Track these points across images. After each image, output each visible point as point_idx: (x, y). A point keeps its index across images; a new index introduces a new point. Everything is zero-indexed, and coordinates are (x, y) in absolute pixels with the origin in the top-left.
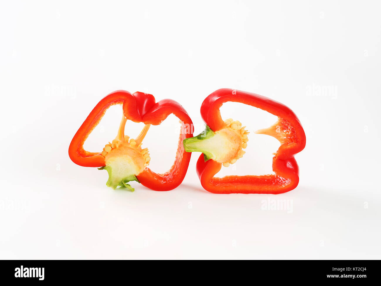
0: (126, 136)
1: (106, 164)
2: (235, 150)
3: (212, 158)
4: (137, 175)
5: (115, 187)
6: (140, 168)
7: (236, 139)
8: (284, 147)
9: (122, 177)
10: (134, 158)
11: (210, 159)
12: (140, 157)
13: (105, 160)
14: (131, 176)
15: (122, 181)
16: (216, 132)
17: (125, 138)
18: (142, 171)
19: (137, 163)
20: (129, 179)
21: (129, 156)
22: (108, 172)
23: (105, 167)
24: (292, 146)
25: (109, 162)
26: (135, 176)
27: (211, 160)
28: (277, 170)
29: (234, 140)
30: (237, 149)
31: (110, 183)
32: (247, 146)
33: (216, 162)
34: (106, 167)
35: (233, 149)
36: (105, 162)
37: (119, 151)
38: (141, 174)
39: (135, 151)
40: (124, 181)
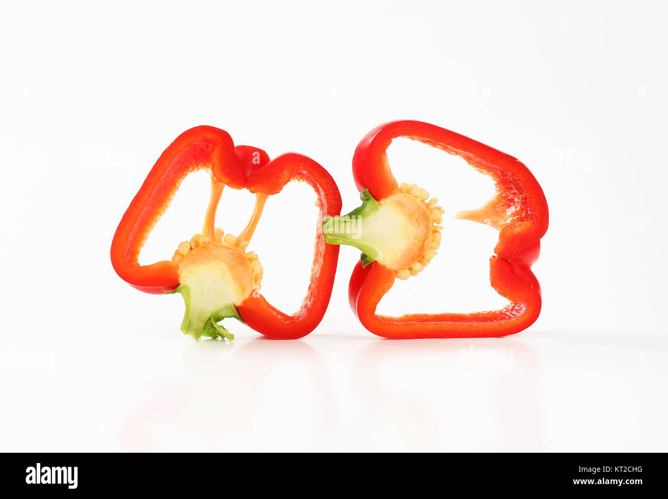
0: (219, 229)
1: (181, 281)
2: (419, 241)
3: (376, 259)
4: (238, 304)
5: (197, 335)
6: (243, 289)
7: (419, 217)
8: (510, 232)
9: (209, 309)
10: (232, 268)
11: (373, 261)
12: (243, 264)
13: (179, 272)
14: (226, 307)
15: (210, 318)
16: (383, 201)
17: (216, 235)
18: (247, 296)
19: (237, 278)
20: (223, 314)
21: (222, 263)
22: (184, 298)
23: (178, 288)
24: (524, 227)
25: (186, 276)
26: (233, 308)
27: (376, 262)
28: (499, 282)
29: (417, 220)
30: (422, 240)
31: (188, 326)
32: (441, 239)
33: (384, 267)
34: (181, 286)
35: (415, 238)
36: (177, 276)
37: (204, 252)
38: (245, 302)
39: (234, 252)
40: (215, 318)
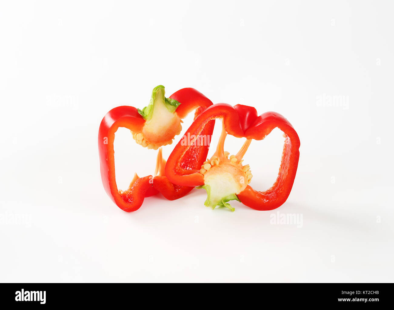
0: (226, 152)
1: (205, 183)
4: (238, 193)
5: (213, 207)
6: (241, 186)
9: (221, 196)
10: (235, 176)
12: (241, 174)
13: (204, 179)
14: (231, 195)
15: (222, 200)
17: (225, 155)
18: (243, 189)
19: (238, 181)
20: (229, 198)
21: (229, 174)
25: (208, 181)
26: (235, 195)
31: (209, 203)
34: (205, 185)
36: (203, 181)
37: (219, 169)
38: (242, 193)
39: (236, 169)
40: (224, 200)
